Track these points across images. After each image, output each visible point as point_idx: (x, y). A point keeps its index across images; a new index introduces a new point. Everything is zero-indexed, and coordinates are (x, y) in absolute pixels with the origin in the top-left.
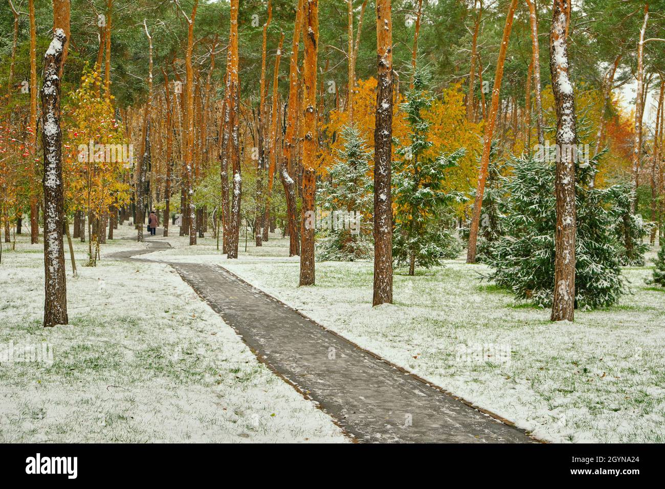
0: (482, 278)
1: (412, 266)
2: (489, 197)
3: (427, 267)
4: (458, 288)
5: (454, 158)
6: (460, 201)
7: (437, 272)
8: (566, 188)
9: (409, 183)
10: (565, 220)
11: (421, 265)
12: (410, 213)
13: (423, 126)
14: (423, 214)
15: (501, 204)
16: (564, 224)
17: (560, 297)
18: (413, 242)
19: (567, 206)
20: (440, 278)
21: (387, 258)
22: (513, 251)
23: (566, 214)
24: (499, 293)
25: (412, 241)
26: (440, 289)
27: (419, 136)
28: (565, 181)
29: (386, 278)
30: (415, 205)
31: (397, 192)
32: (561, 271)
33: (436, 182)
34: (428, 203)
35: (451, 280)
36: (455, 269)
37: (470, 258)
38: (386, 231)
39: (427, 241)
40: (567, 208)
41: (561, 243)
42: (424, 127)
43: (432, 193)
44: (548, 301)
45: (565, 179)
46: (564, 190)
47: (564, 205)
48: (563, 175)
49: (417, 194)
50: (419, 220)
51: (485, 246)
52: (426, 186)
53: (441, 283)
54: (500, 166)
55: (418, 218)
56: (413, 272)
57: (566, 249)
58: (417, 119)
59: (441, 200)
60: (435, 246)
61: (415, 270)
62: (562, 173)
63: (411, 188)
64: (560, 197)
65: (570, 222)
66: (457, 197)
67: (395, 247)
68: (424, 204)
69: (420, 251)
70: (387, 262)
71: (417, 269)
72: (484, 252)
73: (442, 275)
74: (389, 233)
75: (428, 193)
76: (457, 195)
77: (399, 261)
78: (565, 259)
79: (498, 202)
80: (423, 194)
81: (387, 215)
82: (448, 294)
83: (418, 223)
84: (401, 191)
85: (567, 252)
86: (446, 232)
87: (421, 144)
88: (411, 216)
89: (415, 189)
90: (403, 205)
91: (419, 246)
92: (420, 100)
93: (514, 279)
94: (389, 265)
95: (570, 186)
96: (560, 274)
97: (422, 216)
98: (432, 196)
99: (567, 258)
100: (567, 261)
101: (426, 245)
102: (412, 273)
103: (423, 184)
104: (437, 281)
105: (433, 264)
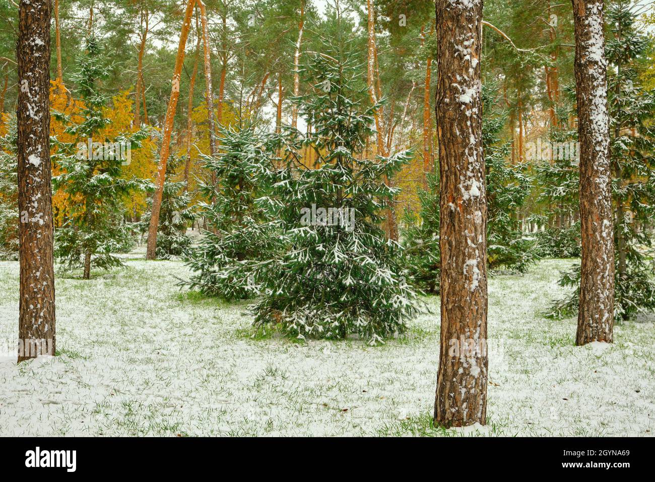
0: (183, 285)
1: (87, 268)
2: (166, 190)
3: (106, 268)
4: (149, 297)
5: (138, 138)
6: (144, 189)
7: (117, 273)
8: (468, 113)
9: (82, 167)
10: (467, 188)
11: (98, 266)
12: (83, 204)
13: (98, 100)
14: (100, 205)
15: (206, 189)
16: (466, 197)
17: (461, 371)
18: (88, 239)
19: (471, 155)
20: (123, 281)
21: (43, 273)
22: (223, 249)
23: (469, 174)
24: (208, 304)
25: (86, 237)
26: (127, 299)
27: (93, 112)
28: (466, 98)
29: (42, 308)
30: (90, 194)
31: (66, 178)
32: (461, 308)
33: (115, 167)
34: (106, 192)
35: (136, 284)
36: (137, 268)
37: (150, 254)
38: (41, 222)
39: (105, 237)
40: (471, 159)
41: (459, 243)
42: (100, 101)
43: (111, 179)
44: (311, 328)
45: (464, 92)
46: (464, 118)
47: (463, 154)
48: (461, 83)
49: (92, 181)
50: (95, 211)
51: (163, 241)
52: (102, 172)
53: (125, 289)
54: (177, 160)
55: (94, 209)
56: (88, 274)
57: (470, 256)
58: (92, 90)
59: (123, 189)
60: (115, 243)
61: (91, 271)
62: (459, 78)
63: (85, 173)
64: (453, 135)
65: (478, 193)
66: (142, 185)
67: (65, 244)
68: (101, 193)
69: (96, 249)
70: (43, 280)
71: (93, 270)
72: (162, 247)
73: (124, 277)
74: (47, 226)
75: (106, 179)
76: (141, 182)
77: (71, 261)
78: (469, 278)
79: (202, 185)
80: (100, 180)
81: (43, 195)
82: (139, 309)
83: (93, 215)
84: (72, 177)
85: (473, 262)
86: (129, 226)
87: (96, 121)
88: (84, 207)
89: (89, 175)
90: (74, 194)
91: (95, 243)
92: (94, 68)
93: (228, 286)
94: (48, 286)
95: (475, 110)
96: (458, 314)
97: (98, 207)
98: (110, 184)
99: (475, 276)
100: (475, 283)
101: (103, 241)
102: (87, 276)
103: (99, 170)
104: (119, 286)
105: (112, 265)
